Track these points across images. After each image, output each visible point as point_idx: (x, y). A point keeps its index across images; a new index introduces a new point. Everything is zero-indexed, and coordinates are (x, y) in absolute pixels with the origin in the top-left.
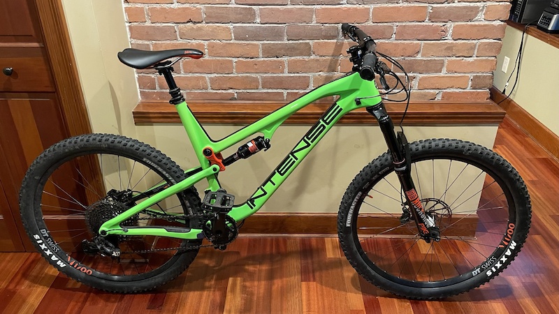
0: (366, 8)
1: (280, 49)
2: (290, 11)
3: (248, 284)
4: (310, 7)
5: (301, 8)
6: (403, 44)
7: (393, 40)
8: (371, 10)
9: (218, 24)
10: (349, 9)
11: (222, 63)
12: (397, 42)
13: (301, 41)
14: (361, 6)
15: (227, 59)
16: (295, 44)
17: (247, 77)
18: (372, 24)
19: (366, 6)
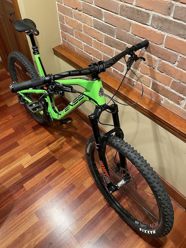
0: (162, 34)
1: (113, 42)
2: (118, 19)
3: (65, 143)
4: (129, 20)
5: (124, 20)
6: (182, 72)
7: (175, 66)
8: (165, 37)
9: (87, 15)
10: (151, 30)
11: (88, 38)
12: (178, 68)
13: (123, 42)
14: (159, 31)
15: (90, 37)
16: (120, 42)
17: (97, 51)
18: (164, 47)
19: (162, 33)
